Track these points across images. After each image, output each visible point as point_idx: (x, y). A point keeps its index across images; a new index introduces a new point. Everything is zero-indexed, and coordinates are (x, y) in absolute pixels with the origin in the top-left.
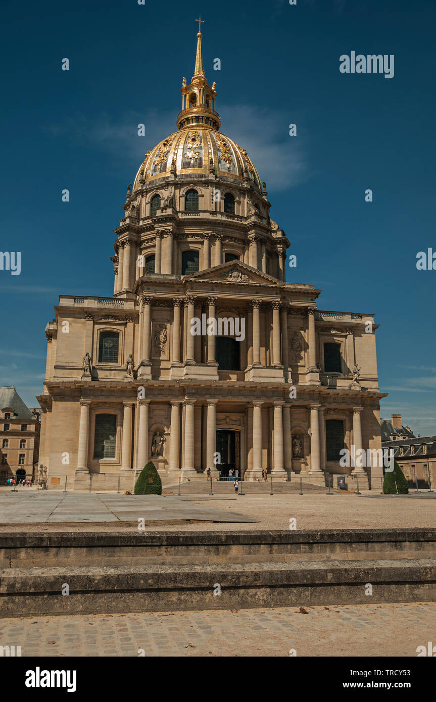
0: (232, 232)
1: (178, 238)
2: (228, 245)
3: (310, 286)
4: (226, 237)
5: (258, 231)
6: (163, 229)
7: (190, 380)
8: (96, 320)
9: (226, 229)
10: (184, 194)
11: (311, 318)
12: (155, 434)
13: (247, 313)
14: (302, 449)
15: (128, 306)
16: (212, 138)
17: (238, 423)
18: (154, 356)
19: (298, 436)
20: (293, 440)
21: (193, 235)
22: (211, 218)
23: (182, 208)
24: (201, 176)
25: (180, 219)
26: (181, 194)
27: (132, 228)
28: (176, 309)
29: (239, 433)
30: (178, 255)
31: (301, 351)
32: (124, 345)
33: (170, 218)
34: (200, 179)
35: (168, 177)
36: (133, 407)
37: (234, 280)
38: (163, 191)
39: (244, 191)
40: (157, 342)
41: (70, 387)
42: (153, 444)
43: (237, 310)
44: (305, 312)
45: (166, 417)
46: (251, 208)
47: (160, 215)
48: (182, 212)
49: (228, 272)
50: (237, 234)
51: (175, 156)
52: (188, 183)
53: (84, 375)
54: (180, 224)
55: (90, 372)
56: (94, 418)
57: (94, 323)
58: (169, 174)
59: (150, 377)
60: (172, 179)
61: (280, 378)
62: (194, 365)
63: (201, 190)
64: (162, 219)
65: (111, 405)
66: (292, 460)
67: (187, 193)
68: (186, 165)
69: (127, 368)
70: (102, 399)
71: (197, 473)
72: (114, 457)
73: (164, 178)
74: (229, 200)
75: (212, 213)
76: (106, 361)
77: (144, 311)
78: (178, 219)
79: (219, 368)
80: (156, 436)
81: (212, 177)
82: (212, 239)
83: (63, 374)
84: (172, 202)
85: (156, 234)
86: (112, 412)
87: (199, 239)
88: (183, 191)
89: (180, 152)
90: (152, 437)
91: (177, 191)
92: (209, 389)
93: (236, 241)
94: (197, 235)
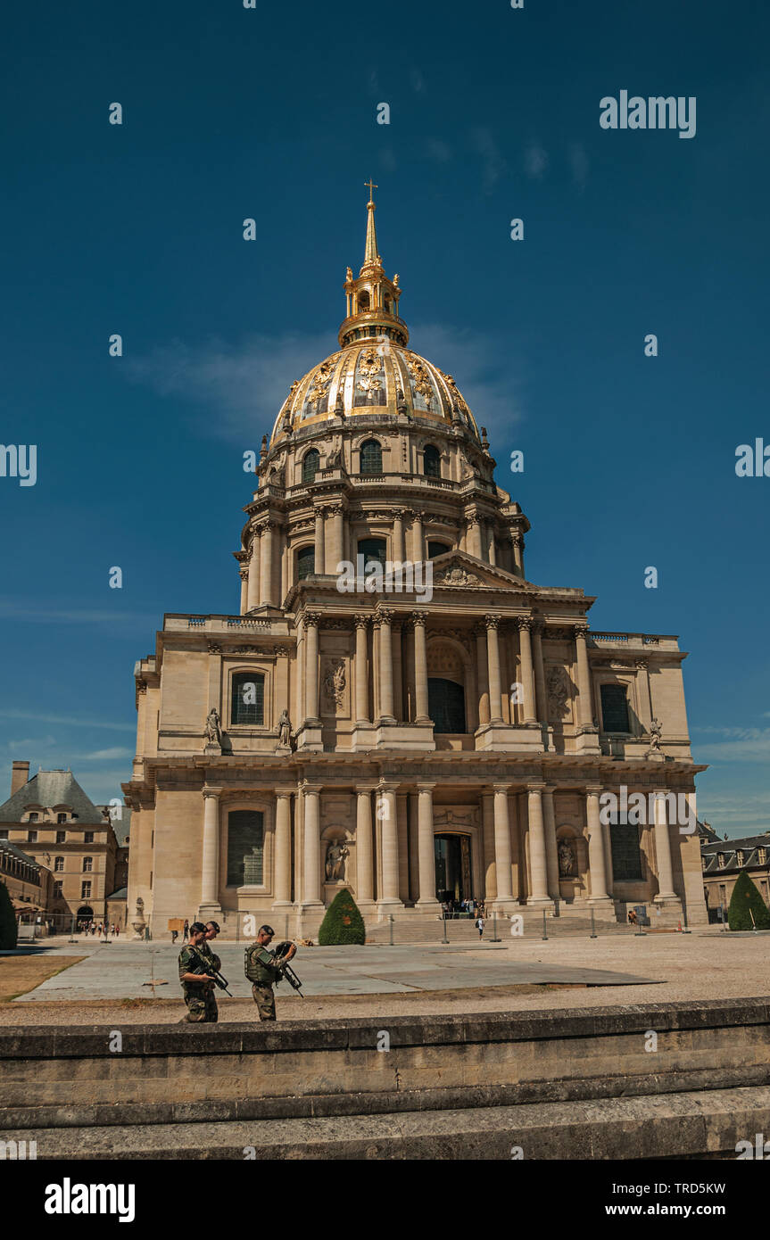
0: (438, 507)
1: (351, 518)
2: (434, 529)
3: (576, 591)
4: (428, 516)
5: (480, 505)
6: (326, 503)
7: (388, 751)
8: (225, 654)
9: (430, 502)
10: (358, 446)
11: (581, 643)
12: (331, 844)
13: (476, 637)
14: (575, 862)
15: (278, 629)
16: (400, 360)
17: (465, 821)
18: (325, 713)
19: (566, 841)
20: (559, 847)
21: (376, 513)
22: (405, 484)
23: (356, 470)
24: (385, 418)
25: (354, 487)
26: (354, 447)
27: (274, 504)
28: (360, 634)
29: (469, 838)
30: (351, 546)
31: (565, 698)
32: (272, 694)
33: (338, 486)
34: (384, 423)
35: (332, 421)
36: (292, 798)
37: (454, 584)
38: (323, 443)
39: (455, 440)
40: (330, 689)
41: (186, 767)
42: (327, 859)
43: (459, 632)
44: (570, 634)
45: (349, 813)
46: (467, 467)
47: (321, 480)
48: (356, 476)
49: (445, 571)
50: (446, 511)
51: (341, 388)
52: (365, 430)
53: (210, 747)
54: (354, 496)
55: (219, 740)
56: (226, 818)
57: (223, 659)
58: (331, 417)
59: (320, 748)
60: (338, 423)
61: (537, 743)
62: (393, 726)
63: (386, 440)
64: (325, 488)
65: (255, 795)
66: (559, 880)
67: (363, 446)
68: (360, 401)
69: (280, 733)
70: (240, 786)
71: (406, 907)
72: (261, 883)
73: (324, 423)
74: (432, 457)
75: (406, 477)
76: (243, 721)
77: (306, 638)
78: (351, 487)
79: (436, 730)
80: (332, 846)
81: (402, 420)
82: (407, 519)
83: (174, 745)
84: (339, 461)
85: (316, 512)
86: (255, 807)
87: (386, 519)
88: (356, 442)
89: (349, 381)
90: (325, 847)
91: (347, 443)
92: (421, 765)
93: (446, 521)
94: (383, 512)
